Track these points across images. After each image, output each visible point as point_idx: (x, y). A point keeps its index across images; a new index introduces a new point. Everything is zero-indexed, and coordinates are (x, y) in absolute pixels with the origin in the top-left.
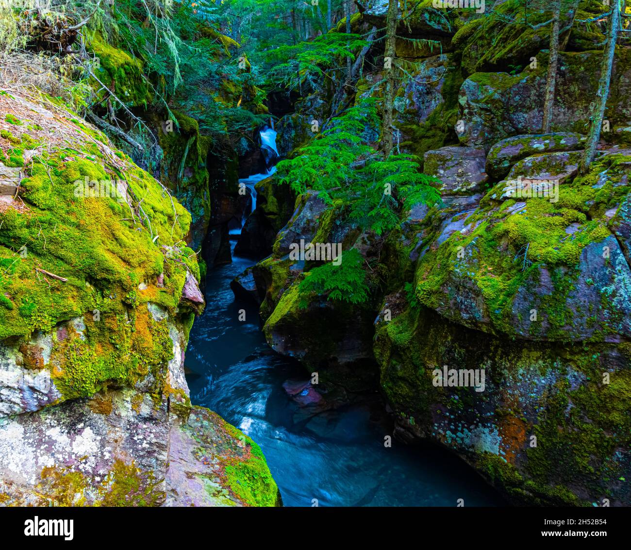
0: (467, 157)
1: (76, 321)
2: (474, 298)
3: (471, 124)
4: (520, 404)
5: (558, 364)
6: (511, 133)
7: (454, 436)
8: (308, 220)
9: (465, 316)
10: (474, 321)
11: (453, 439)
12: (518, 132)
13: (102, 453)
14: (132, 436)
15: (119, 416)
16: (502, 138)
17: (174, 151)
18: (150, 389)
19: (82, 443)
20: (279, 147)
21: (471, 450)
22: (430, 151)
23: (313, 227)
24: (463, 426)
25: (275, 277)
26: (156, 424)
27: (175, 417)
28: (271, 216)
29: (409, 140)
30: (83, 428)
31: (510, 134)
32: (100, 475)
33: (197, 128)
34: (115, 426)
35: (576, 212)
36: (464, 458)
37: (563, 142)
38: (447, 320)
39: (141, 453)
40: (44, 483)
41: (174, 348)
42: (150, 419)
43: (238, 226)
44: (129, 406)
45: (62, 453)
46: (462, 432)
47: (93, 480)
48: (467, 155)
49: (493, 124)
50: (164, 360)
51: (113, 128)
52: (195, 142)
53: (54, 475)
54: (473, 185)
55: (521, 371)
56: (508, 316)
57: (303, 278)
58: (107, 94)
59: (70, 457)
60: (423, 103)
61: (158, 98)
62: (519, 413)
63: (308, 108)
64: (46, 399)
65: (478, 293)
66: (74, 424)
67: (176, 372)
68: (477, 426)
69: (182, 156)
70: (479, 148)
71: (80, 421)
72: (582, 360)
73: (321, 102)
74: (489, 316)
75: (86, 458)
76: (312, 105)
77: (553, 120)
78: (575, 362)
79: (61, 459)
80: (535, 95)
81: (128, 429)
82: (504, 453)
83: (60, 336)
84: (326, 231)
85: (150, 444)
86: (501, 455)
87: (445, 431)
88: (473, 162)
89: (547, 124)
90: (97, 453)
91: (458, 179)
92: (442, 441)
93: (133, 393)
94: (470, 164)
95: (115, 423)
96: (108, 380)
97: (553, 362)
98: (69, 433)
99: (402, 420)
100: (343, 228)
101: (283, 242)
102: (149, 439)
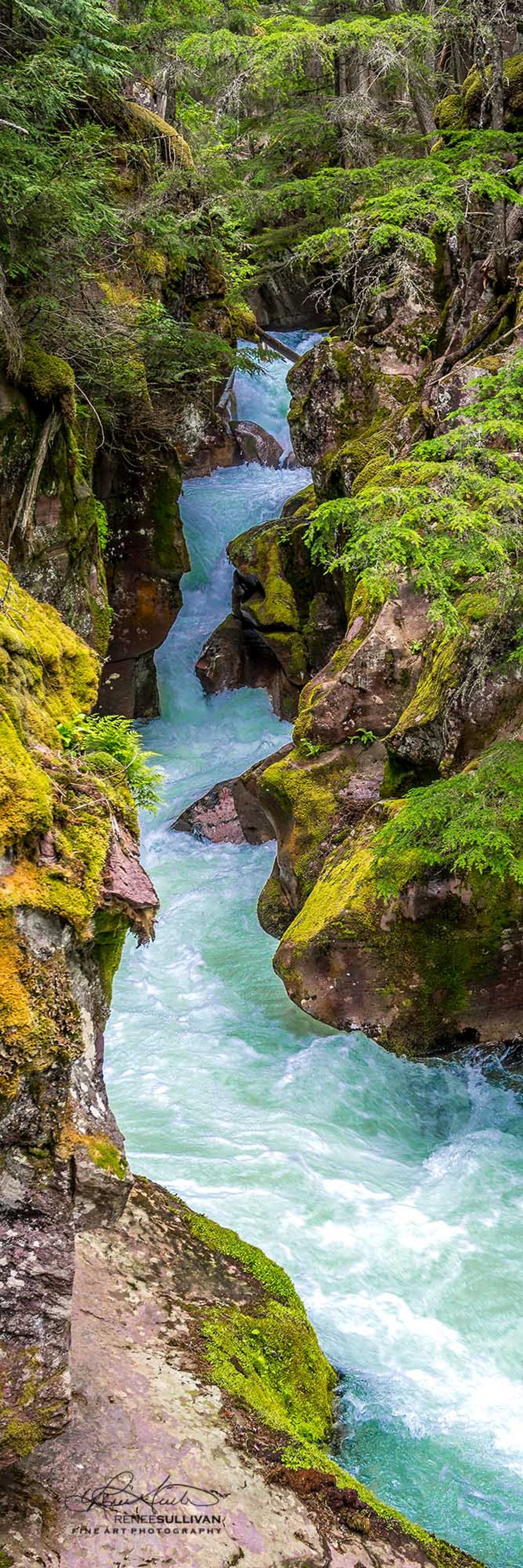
8: (391, 652)
23: (405, 672)
28: (280, 637)
33: (71, 382)
57: (383, 818)
63: (381, 327)
73: (419, 307)
76: (389, 319)
84: (444, 684)
101: (320, 712)
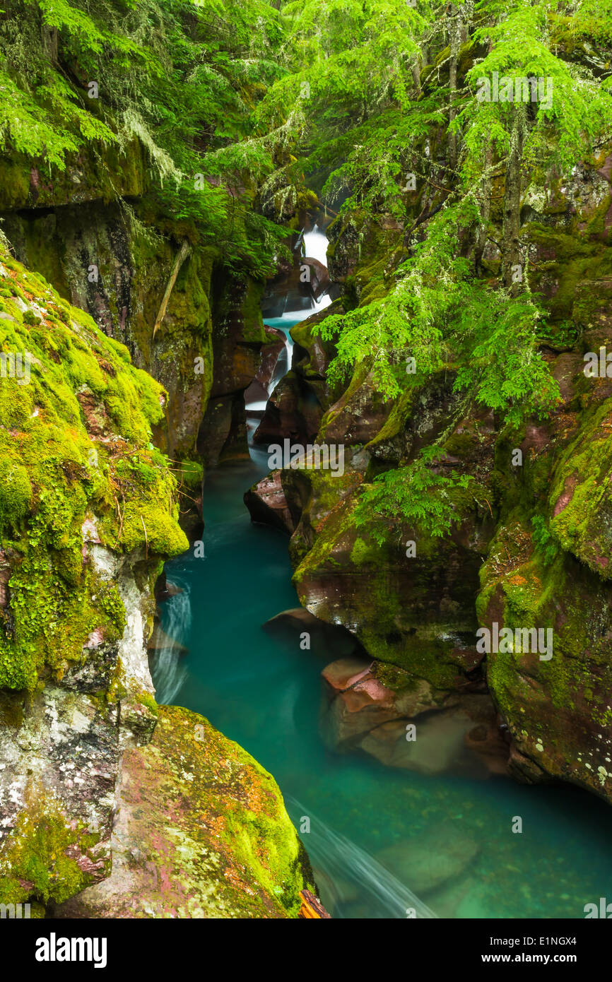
8: (375, 394)
14: (56, 764)
20: (332, 265)
25: (316, 488)
26: (98, 746)
27: (130, 734)
28: (316, 383)
29: (551, 259)
39: (72, 794)
42: (87, 737)
43: (262, 396)
57: (362, 492)
67: (133, 658)
81: (50, 754)
84: (403, 415)
87: (595, 766)
92: (590, 784)
93: (59, 693)
99: (522, 743)
102: (83, 770)
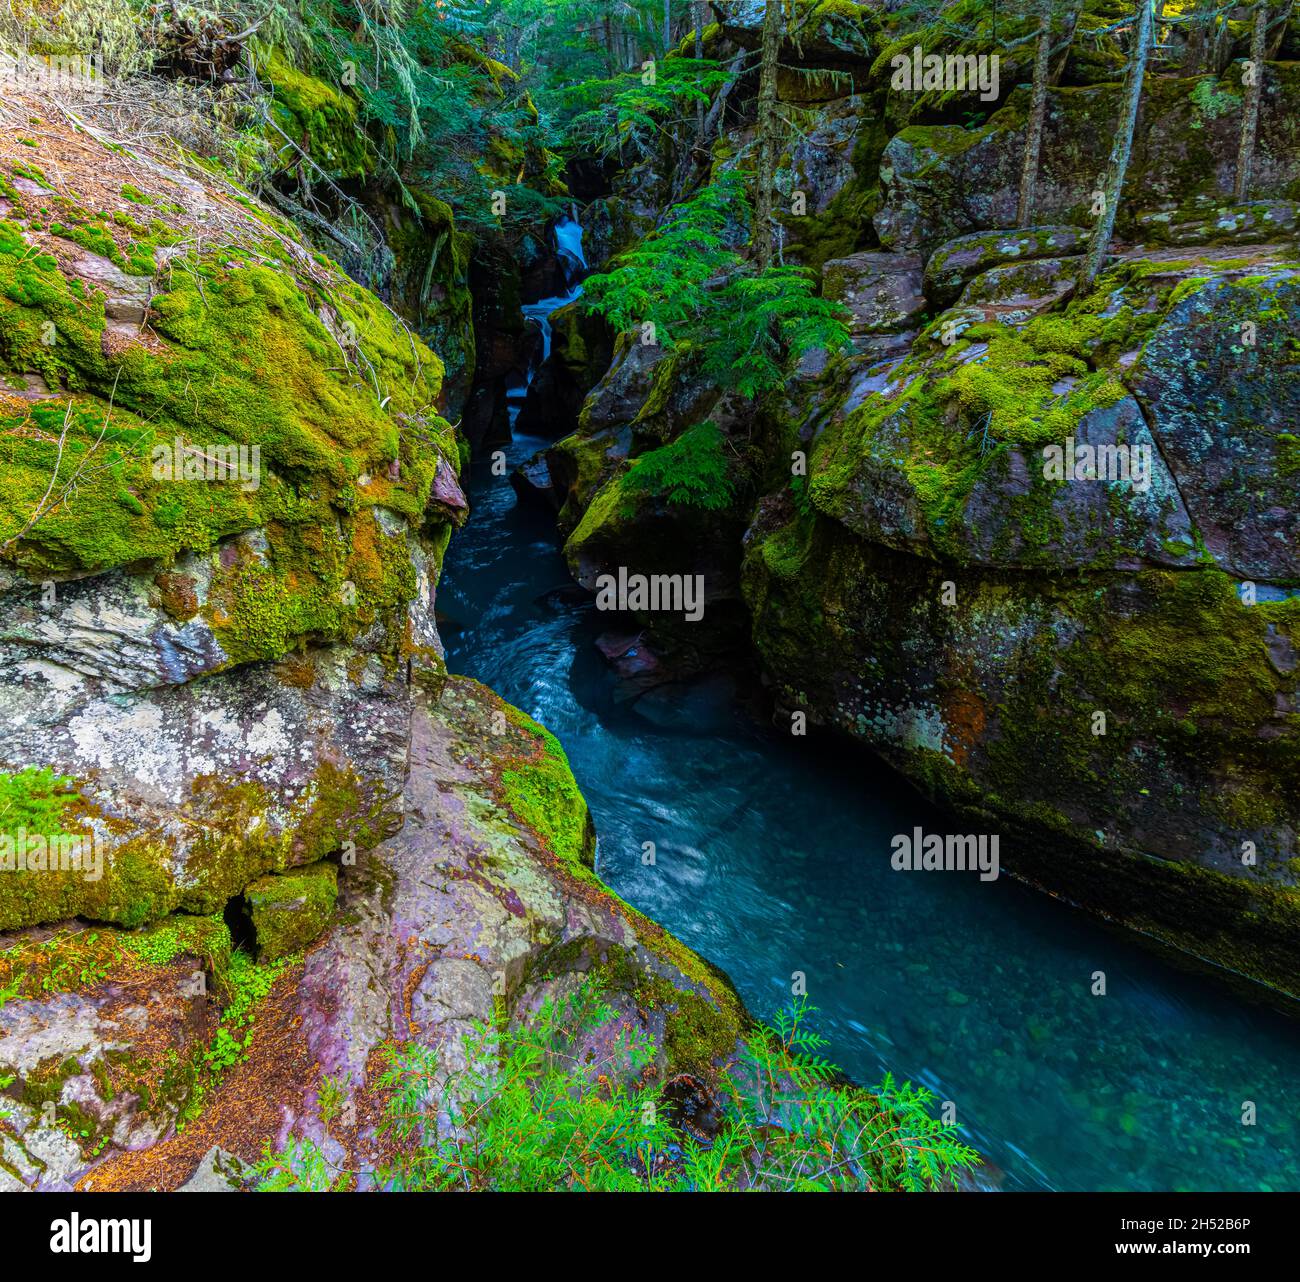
0: (892, 269)
1: (253, 536)
2: (902, 501)
3: (900, 214)
4: (975, 670)
5: (1037, 605)
6: (966, 228)
7: (870, 722)
8: (635, 374)
9: (887, 530)
10: (902, 538)
11: (868, 727)
12: (978, 226)
13: (297, 751)
14: (347, 722)
15: (327, 691)
16: (950, 237)
17: (413, 257)
18: (379, 647)
19: (262, 734)
20: (587, 253)
21: (897, 744)
22: (833, 261)
23: (644, 386)
24: (884, 707)
25: (582, 467)
26: (389, 703)
27: (420, 692)
28: (576, 368)
29: (798, 242)
30: (265, 711)
31: (964, 230)
32: (292, 787)
33: (451, 218)
34: (319, 708)
35: (1070, 358)
36: (885, 757)
37: (1051, 241)
38: (858, 537)
39: (364, 751)
40: (195, 802)
41: (418, 580)
42: (378, 695)
43: (522, 383)
44: (343, 674)
45: (228, 751)
46: (883, 715)
47: (282, 795)
48: (893, 266)
49: (936, 214)
50: (401, 599)
51: (309, 215)
52: (449, 241)
53: (213, 788)
54: (902, 316)
55: (978, 618)
56: (956, 529)
57: (627, 468)
58: (297, 156)
59: (242, 758)
60: (822, 179)
61: (384, 165)
62: (975, 685)
63: (634, 188)
64: (201, 662)
65: (908, 492)
66: (250, 704)
67: (421, 618)
68: (906, 706)
69: (427, 265)
70: (912, 255)
71: (260, 699)
72: (1078, 599)
73: (656, 177)
74: (925, 529)
75: (270, 759)
76: (639, 184)
77: (1035, 205)
78: (1065, 602)
79: (227, 762)
80: (1006, 162)
81: (341, 712)
82: (950, 750)
83: (225, 560)
84: (664, 392)
85: (379, 735)
86: (945, 752)
87: (855, 715)
88: (902, 279)
89: (1025, 212)
90: (288, 750)
91: (878, 307)
92: (851, 731)
93: (349, 653)
94: (897, 282)
95: (318, 702)
96: (308, 633)
97: (1029, 603)
98: (241, 718)
99: (786, 696)
100: (691, 387)
101: (594, 409)
102: (376, 727)
